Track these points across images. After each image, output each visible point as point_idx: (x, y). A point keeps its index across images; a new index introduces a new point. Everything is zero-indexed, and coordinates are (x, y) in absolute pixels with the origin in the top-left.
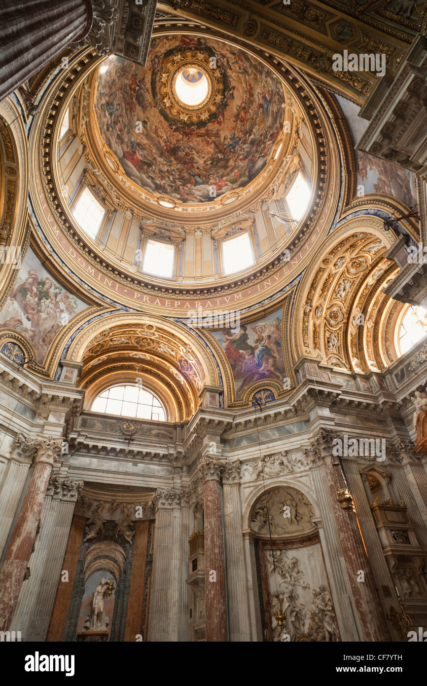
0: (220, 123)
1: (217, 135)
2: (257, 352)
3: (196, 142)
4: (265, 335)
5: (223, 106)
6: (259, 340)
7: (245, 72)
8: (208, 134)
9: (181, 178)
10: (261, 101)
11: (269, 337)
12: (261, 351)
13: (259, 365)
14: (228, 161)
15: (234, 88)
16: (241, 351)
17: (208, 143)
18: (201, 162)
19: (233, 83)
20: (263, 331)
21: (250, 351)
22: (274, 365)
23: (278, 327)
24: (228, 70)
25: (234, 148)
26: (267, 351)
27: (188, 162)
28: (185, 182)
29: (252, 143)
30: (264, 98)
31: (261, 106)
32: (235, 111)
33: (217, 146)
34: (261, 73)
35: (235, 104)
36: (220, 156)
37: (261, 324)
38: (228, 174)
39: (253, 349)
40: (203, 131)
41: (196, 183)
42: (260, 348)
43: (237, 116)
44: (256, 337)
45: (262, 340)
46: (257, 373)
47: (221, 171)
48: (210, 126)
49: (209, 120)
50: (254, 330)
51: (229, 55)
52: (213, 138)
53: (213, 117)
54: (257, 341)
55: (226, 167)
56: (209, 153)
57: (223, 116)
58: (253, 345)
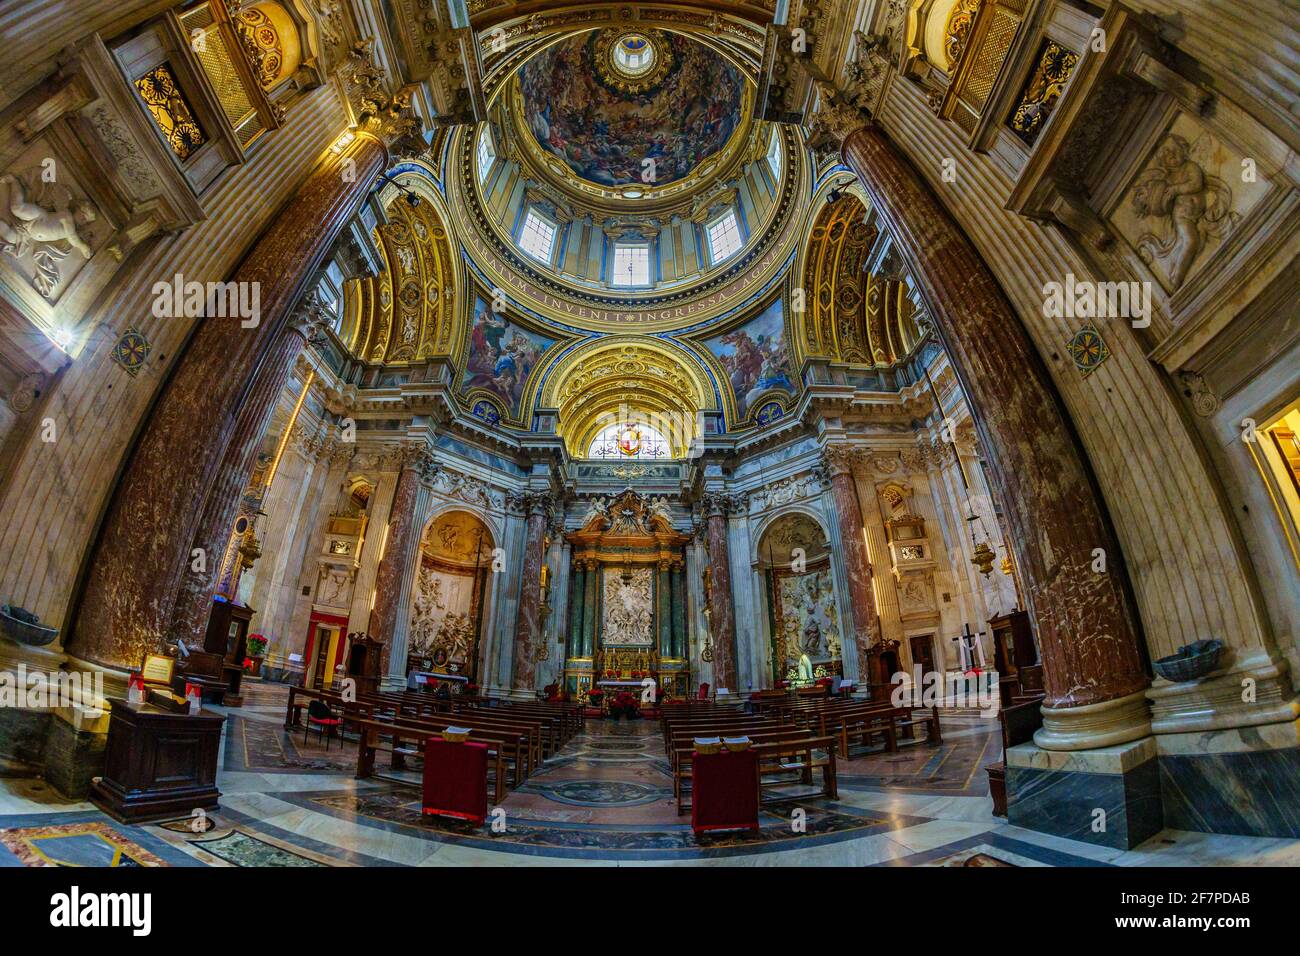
0: (610, 101)
1: (598, 104)
2: (502, 358)
3: (579, 82)
4: (521, 349)
5: (629, 98)
6: (512, 349)
7: (674, 112)
8: (594, 92)
9: (540, 92)
10: (656, 141)
11: (523, 355)
12: (506, 361)
13: (497, 374)
14: (582, 133)
15: (652, 103)
16: (488, 343)
17: (586, 97)
18: (564, 102)
19: (656, 101)
20: (520, 343)
21: (496, 351)
22: (511, 386)
23: (537, 354)
24: (666, 92)
25: (597, 132)
26: (510, 366)
27: (557, 87)
28: (538, 100)
29: (614, 151)
30: (662, 144)
31: (653, 144)
32: (631, 113)
33: (587, 109)
34: (682, 132)
35: (637, 111)
36: (581, 120)
37: (525, 335)
38: (571, 143)
39: (499, 353)
40: (594, 85)
41: (543, 113)
42: (507, 357)
43: (626, 118)
44: (511, 343)
45: (514, 351)
46: (490, 380)
47: (568, 133)
48: (601, 91)
49: (608, 87)
50: (515, 334)
51: (681, 89)
52: (593, 101)
53: (613, 90)
54: (508, 347)
55: (575, 135)
56: (577, 105)
57: (619, 101)
58: (503, 348)
